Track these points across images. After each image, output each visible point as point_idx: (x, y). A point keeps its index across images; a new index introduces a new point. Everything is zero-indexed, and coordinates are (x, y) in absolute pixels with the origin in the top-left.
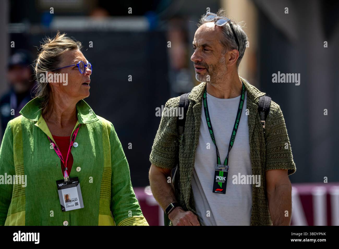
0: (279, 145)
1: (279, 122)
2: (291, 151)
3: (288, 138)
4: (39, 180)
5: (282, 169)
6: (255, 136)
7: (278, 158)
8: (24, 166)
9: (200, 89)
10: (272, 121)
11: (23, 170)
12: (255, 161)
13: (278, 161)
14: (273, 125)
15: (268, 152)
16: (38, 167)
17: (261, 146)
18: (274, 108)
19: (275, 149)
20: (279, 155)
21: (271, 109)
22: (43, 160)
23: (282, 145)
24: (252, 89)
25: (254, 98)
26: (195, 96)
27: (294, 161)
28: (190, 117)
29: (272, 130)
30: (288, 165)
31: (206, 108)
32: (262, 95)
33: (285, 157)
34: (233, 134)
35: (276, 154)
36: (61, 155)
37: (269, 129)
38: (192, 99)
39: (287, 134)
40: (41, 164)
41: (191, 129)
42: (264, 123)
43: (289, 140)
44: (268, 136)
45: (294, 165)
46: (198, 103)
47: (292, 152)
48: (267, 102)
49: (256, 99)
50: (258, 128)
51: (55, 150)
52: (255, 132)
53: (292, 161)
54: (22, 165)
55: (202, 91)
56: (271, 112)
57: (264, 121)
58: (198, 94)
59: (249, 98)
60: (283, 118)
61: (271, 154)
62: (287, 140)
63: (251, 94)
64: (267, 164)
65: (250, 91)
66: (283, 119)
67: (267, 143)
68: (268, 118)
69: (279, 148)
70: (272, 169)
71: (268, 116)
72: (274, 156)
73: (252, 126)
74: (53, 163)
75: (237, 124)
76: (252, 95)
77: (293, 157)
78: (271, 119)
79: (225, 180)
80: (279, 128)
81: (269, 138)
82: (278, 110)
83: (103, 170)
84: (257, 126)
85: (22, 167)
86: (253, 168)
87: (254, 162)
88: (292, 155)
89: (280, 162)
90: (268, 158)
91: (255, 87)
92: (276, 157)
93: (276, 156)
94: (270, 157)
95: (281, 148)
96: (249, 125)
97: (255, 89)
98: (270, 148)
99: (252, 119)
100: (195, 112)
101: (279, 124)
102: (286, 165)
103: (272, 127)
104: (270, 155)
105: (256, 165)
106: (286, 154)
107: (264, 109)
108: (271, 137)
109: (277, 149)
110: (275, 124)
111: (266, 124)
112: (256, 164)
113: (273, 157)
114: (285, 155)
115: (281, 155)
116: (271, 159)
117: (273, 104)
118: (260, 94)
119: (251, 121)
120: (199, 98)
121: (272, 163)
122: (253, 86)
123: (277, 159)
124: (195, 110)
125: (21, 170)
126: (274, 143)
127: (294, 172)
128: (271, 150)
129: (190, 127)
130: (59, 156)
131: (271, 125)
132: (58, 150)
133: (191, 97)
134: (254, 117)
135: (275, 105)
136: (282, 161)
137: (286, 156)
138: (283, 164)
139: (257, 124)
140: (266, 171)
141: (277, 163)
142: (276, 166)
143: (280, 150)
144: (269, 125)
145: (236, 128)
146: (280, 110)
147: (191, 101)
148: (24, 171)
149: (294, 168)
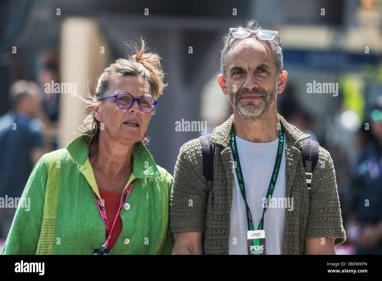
0: (327, 206)
1: (330, 175)
2: (341, 213)
3: (338, 197)
4: (74, 246)
5: (329, 237)
6: (294, 192)
7: (324, 222)
8: (56, 223)
9: (226, 130)
10: (321, 174)
11: (54, 228)
12: (290, 224)
13: (324, 227)
14: (322, 179)
15: (312, 214)
16: (76, 229)
17: (301, 205)
18: (323, 156)
19: (321, 210)
20: (325, 218)
21: (319, 157)
22: (83, 221)
23: (331, 205)
24: (292, 130)
25: (296, 141)
26: (221, 139)
27: (343, 227)
28: (217, 166)
29: (321, 186)
30: (335, 232)
31: (236, 155)
32: (306, 137)
33: (333, 222)
34: (271, 188)
35: (322, 217)
36: (106, 218)
37: (316, 184)
38: (218, 142)
39: (337, 191)
40: (80, 226)
41: (220, 182)
42: (311, 175)
43: (339, 199)
44: (314, 193)
45: (343, 233)
46: (226, 148)
47: (341, 215)
48: (313, 147)
49: (298, 141)
50: (298, 181)
51: (100, 210)
52: (294, 187)
53: (341, 227)
54: (54, 220)
55: (229, 132)
56: (320, 161)
57: (311, 174)
58: (224, 136)
59: (289, 141)
60: (334, 169)
61: (316, 216)
62: (336, 200)
63: (291, 135)
64: (309, 230)
65: (290, 132)
66: (334, 171)
67: (311, 202)
68: (316, 169)
69: (326, 209)
70: (316, 236)
71: (316, 167)
72: (319, 219)
73: (291, 178)
74: (95, 228)
75: (275, 175)
76: (293, 137)
77: (342, 222)
78: (320, 171)
79: (263, 249)
80: (329, 183)
81: (315, 195)
82: (328, 159)
83: (158, 242)
84: (297, 178)
85: (53, 223)
86: (286, 234)
87: (289, 226)
88: (342, 219)
89: (327, 228)
90: (311, 222)
91: (296, 128)
92: (322, 221)
93: (322, 219)
94: (314, 221)
95: (328, 209)
96: (287, 175)
97: (295, 129)
98: (314, 208)
99: (292, 169)
100: (225, 159)
101: (330, 178)
102: (333, 232)
103: (321, 181)
104: (314, 218)
105: (291, 230)
106: (334, 218)
107: (311, 157)
108: (317, 194)
109: (323, 211)
110: (325, 177)
111: (313, 177)
112: (291, 228)
113: (317, 220)
114: (332, 218)
115: (327, 218)
116: (314, 223)
117: (321, 150)
118: (303, 136)
119: (290, 171)
120: (227, 141)
121: (316, 229)
122: (293, 126)
123: (323, 224)
124: (224, 157)
125: (52, 227)
126: (320, 202)
127: (343, 242)
128: (317, 211)
129: (219, 180)
130: (104, 219)
131: (319, 178)
132: (103, 211)
133: (215, 140)
134: (295, 166)
135: (324, 151)
136: (328, 227)
137: (334, 220)
138: (330, 231)
139: (297, 176)
140: (308, 238)
141: (323, 230)
142: (321, 233)
143: (328, 212)
144: (317, 178)
145: (274, 179)
146: (331, 158)
147: (217, 146)
148: (55, 230)
149: (344, 236)
